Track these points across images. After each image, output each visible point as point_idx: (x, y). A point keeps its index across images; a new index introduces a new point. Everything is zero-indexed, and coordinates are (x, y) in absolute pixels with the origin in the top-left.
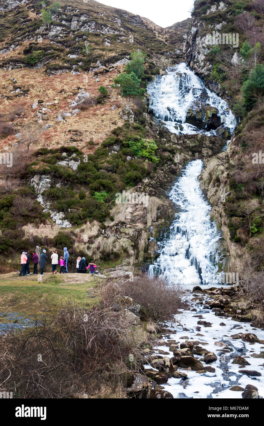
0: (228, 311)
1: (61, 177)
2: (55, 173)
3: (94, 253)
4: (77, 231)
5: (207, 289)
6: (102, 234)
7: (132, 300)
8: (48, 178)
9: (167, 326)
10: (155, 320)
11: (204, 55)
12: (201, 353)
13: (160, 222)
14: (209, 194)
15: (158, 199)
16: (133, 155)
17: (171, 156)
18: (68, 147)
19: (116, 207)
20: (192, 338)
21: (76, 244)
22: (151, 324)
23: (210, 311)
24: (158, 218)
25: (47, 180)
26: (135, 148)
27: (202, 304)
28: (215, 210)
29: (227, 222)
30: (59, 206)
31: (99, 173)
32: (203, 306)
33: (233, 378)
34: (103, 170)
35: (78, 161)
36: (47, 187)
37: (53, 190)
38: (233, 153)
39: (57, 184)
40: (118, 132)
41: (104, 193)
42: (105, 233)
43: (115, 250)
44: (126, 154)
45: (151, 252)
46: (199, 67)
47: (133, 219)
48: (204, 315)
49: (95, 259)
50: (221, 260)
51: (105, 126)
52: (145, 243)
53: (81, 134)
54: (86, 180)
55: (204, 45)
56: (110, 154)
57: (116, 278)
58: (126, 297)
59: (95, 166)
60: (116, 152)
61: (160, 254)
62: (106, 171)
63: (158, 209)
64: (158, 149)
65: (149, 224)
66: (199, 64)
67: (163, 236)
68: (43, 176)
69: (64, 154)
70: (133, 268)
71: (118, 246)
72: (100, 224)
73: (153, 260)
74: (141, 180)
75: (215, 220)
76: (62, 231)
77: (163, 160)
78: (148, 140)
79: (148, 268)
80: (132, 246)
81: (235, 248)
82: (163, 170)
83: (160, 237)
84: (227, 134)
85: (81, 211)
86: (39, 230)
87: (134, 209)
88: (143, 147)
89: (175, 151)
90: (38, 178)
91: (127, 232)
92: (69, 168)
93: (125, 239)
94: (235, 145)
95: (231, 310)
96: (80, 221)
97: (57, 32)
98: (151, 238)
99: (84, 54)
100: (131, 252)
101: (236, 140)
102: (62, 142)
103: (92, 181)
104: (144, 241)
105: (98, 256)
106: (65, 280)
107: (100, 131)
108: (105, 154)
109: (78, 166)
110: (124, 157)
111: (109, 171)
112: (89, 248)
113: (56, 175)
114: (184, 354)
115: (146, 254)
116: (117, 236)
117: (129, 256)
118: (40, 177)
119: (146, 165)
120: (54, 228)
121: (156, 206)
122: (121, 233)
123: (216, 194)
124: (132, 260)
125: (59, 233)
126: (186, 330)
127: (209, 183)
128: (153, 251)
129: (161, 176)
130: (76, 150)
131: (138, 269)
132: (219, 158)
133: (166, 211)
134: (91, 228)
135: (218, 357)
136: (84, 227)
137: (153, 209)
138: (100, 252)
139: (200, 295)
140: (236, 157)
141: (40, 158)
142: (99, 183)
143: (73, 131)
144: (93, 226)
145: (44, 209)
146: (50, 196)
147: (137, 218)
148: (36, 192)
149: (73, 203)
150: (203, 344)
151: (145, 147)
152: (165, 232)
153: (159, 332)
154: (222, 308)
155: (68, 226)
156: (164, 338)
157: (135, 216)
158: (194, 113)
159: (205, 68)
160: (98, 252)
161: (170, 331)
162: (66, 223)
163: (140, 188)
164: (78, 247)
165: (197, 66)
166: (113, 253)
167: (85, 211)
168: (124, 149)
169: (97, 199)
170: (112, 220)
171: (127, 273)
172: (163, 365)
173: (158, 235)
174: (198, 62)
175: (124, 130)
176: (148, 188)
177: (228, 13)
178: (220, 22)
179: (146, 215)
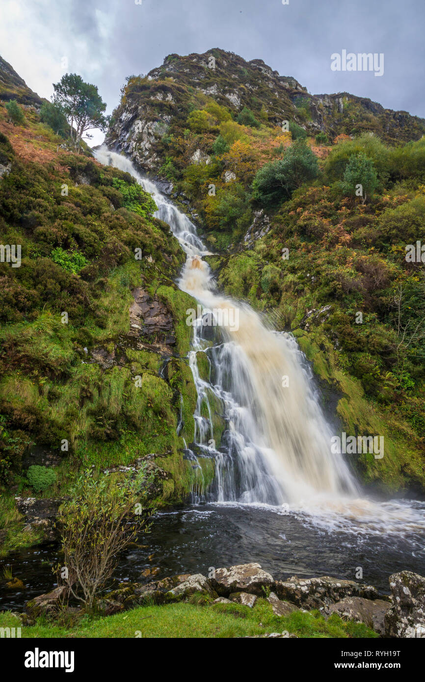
3: (71, 414)
6: (85, 359)
11: (150, 143)
19: (109, 295)
35: (5, 165)
41: (79, 256)
42: (90, 355)
43: (130, 409)
54: (28, 216)
55: (150, 131)
71: (137, 399)
80: (170, 398)
103: (44, 219)
105: (84, 425)
109: (5, 177)
138: (91, 415)
142: (63, 229)
147: (154, 331)
159: (151, 159)
160: (83, 414)
166: (125, 417)
169: (60, 265)
174: (141, 149)
177: (179, 108)
178: (169, 114)
179: (173, 327)
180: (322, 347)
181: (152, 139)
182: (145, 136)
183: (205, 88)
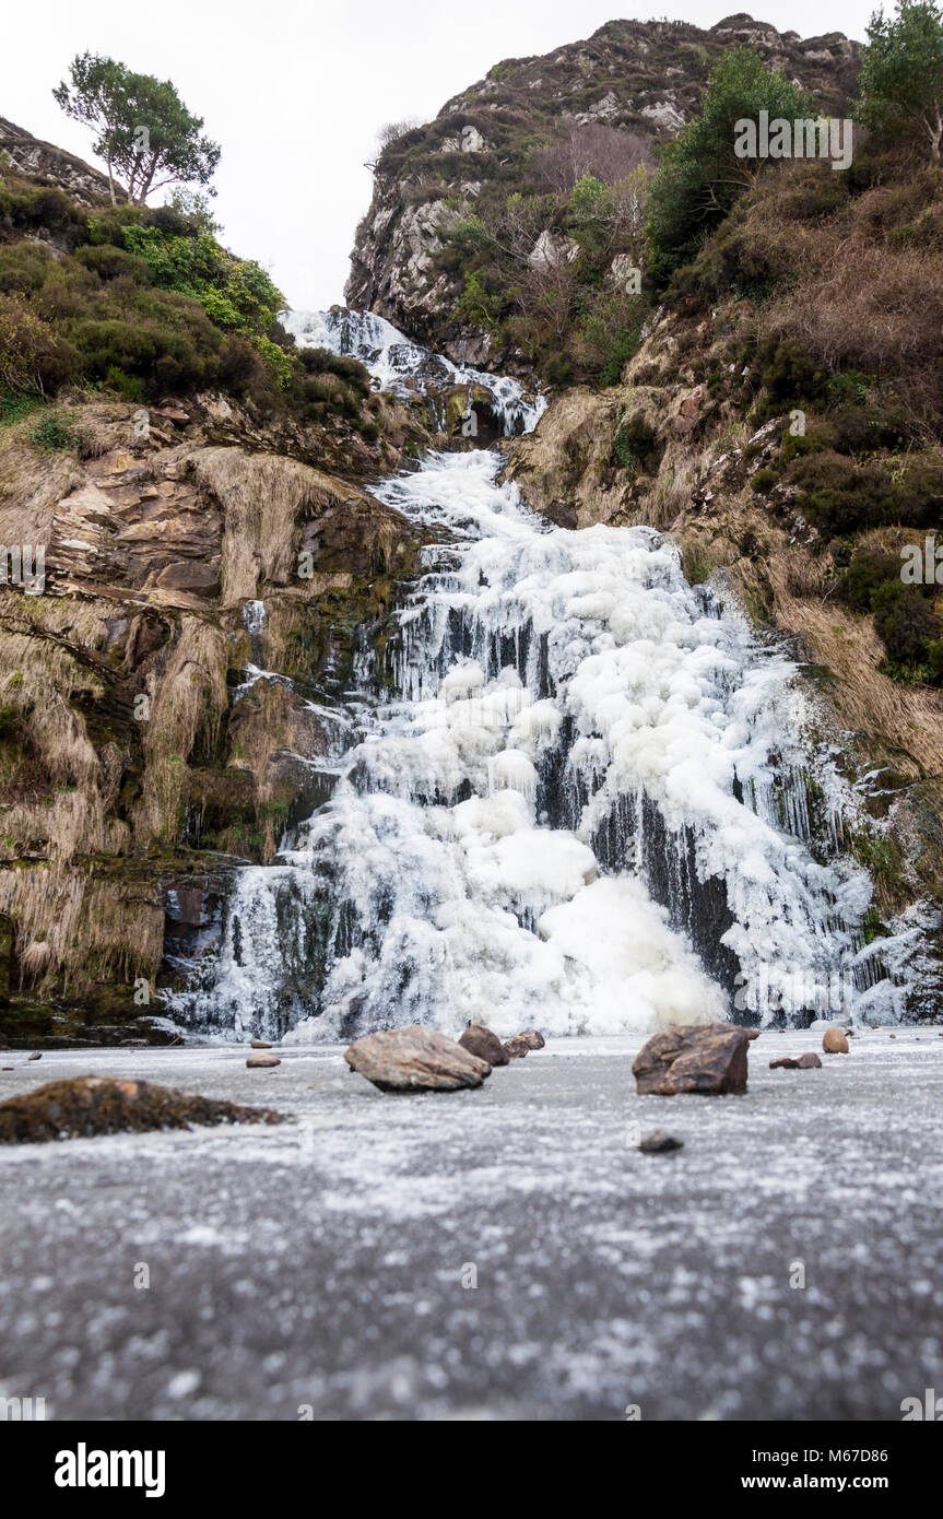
11: (429, 256)
13: (317, 586)
15: (299, 465)
24: (303, 565)
44: (100, 267)
45: (255, 762)
46: (411, 290)
47: (118, 558)
52: (207, 693)
55: (426, 226)
61: (334, 779)
63: (303, 517)
65: (239, 587)
66: (412, 281)
67: (346, 674)
73: (269, 828)
74: (186, 389)
75: (715, 572)
79: (219, 898)
80: (81, 700)
83: (322, 682)
87: (130, 500)
98: (253, 669)
100: (70, 747)
104: (195, 677)
110: (83, 271)
115: (205, 776)
121: (286, 496)
124: (68, 821)
127: (574, 479)
128: (277, 758)
131: (127, 902)
133: (359, 532)
137: (266, 514)
147: (145, 560)
152: (357, 647)
157: (134, 542)
159: (433, 292)
163: (180, 425)
165: (403, 285)
173: (305, 661)
174: (407, 275)
177: (500, 158)
178: (474, 178)
179: (219, 546)
180: (748, 545)
181: (435, 245)
182: (415, 242)
183: (585, 108)
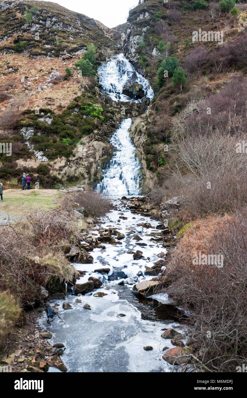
0: (139, 211)
1: (40, 129)
2: (36, 126)
3: (63, 177)
4: (52, 163)
5: (130, 198)
6: (68, 165)
7: (79, 204)
8: (32, 129)
9: (101, 220)
10: (93, 216)
11: (135, 49)
12: (116, 234)
13: (104, 157)
14: (135, 140)
15: (103, 143)
16: (88, 114)
17: (112, 116)
18: (45, 109)
19: (77, 148)
20: (113, 226)
21: (51, 172)
22: (90, 219)
23: (129, 210)
24: (103, 155)
25: (31, 131)
26: (88, 110)
27: (125, 206)
28: (138, 150)
29: (145, 158)
30: (39, 147)
31: (65, 126)
32: (125, 208)
33: (131, 247)
34: (68, 125)
35: (51, 118)
36: (32, 135)
37: (35, 137)
38: (150, 114)
39: (38, 133)
40: (78, 99)
41: (69, 139)
42: (70, 164)
43: (76, 175)
44: (83, 114)
45: (98, 176)
46: (132, 57)
47: (88, 155)
48: (124, 213)
49: (63, 180)
50: (141, 180)
51: (69, 95)
52: (95, 170)
53: (53, 100)
54: (57, 131)
55: (135, 42)
56: (72, 114)
57: (72, 192)
58: (76, 203)
59: (62, 122)
60: (76, 113)
62: (70, 125)
63: (103, 149)
64: (103, 111)
65: (97, 158)
66: (132, 55)
67: (106, 166)
68: (29, 128)
69: (42, 114)
70: (87, 186)
71: (78, 173)
72: (66, 159)
73: (99, 181)
74: (92, 131)
75: (138, 156)
76: (42, 163)
77: (107, 118)
78: (97, 105)
79: (96, 186)
80: (86, 172)
81: (149, 173)
82: (106, 125)
83: (104, 167)
84: (148, 102)
85: (54, 151)
86: (27, 163)
87: (88, 149)
88: (94, 110)
89: (114, 113)
90: (26, 129)
91: (83, 164)
92: (46, 123)
93: (82, 168)
94: (151, 109)
95: (141, 210)
96: (53, 157)
97: (36, 28)
98: (98, 167)
99: (55, 45)
100: (86, 176)
101: (152, 106)
102: (41, 106)
103: (61, 131)
105: (65, 178)
106: (41, 194)
107: (66, 98)
108: (69, 114)
109: (52, 122)
110: (81, 116)
111: (72, 125)
112: (59, 174)
113: (37, 127)
114: (105, 235)
115: (95, 177)
116: (77, 166)
117: (85, 178)
118: (27, 129)
119: (96, 121)
120: (37, 161)
121: (102, 147)
122: (80, 164)
123: (139, 140)
124: (86, 181)
125: (40, 164)
126: (111, 221)
127: (135, 133)
128: (100, 175)
129: (105, 129)
130: (50, 111)
131: (90, 187)
132: (141, 118)
133: (108, 151)
134: (60, 161)
135: (126, 236)
136: (56, 160)
137: (100, 149)
138: (67, 176)
139: (125, 201)
140: (152, 117)
141: (26, 116)
142: (65, 133)
143: (48, 98)
144: (62, 160)
145: (30, 149)
146: (34, 141)
148: (25, 138)
149: (49, 145)
150: (119, 229)
151: (95, 110)
152: (107, 164)
153: (95, 223)
154: (136, 208)
155: (46, 160)
156: (97, 226)
158: (128, 88)
159: (135, 58)
160: (65, 177)
161: (101, 223)
162: (45, 159)
163: (92, 136)
164: (52, 173)
165: (130, 56)
166: (74, 177)
167: (57, 150)
168: (81, 111)
169: (64, 143)
170: (74, 156)
171: (79, 189)
172: (91, 241)
173: (103, 165)
174: (131, 53)
175: (82, 98)
176: (97, 136)
177: (151, 20)
178: (145, 27)
180: (141, 153)
181: (136, 46)
